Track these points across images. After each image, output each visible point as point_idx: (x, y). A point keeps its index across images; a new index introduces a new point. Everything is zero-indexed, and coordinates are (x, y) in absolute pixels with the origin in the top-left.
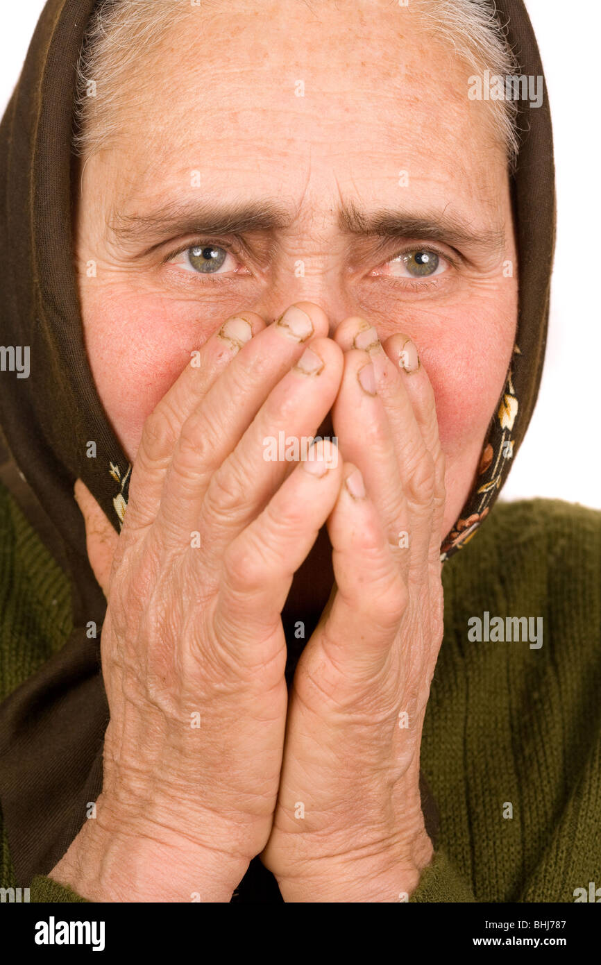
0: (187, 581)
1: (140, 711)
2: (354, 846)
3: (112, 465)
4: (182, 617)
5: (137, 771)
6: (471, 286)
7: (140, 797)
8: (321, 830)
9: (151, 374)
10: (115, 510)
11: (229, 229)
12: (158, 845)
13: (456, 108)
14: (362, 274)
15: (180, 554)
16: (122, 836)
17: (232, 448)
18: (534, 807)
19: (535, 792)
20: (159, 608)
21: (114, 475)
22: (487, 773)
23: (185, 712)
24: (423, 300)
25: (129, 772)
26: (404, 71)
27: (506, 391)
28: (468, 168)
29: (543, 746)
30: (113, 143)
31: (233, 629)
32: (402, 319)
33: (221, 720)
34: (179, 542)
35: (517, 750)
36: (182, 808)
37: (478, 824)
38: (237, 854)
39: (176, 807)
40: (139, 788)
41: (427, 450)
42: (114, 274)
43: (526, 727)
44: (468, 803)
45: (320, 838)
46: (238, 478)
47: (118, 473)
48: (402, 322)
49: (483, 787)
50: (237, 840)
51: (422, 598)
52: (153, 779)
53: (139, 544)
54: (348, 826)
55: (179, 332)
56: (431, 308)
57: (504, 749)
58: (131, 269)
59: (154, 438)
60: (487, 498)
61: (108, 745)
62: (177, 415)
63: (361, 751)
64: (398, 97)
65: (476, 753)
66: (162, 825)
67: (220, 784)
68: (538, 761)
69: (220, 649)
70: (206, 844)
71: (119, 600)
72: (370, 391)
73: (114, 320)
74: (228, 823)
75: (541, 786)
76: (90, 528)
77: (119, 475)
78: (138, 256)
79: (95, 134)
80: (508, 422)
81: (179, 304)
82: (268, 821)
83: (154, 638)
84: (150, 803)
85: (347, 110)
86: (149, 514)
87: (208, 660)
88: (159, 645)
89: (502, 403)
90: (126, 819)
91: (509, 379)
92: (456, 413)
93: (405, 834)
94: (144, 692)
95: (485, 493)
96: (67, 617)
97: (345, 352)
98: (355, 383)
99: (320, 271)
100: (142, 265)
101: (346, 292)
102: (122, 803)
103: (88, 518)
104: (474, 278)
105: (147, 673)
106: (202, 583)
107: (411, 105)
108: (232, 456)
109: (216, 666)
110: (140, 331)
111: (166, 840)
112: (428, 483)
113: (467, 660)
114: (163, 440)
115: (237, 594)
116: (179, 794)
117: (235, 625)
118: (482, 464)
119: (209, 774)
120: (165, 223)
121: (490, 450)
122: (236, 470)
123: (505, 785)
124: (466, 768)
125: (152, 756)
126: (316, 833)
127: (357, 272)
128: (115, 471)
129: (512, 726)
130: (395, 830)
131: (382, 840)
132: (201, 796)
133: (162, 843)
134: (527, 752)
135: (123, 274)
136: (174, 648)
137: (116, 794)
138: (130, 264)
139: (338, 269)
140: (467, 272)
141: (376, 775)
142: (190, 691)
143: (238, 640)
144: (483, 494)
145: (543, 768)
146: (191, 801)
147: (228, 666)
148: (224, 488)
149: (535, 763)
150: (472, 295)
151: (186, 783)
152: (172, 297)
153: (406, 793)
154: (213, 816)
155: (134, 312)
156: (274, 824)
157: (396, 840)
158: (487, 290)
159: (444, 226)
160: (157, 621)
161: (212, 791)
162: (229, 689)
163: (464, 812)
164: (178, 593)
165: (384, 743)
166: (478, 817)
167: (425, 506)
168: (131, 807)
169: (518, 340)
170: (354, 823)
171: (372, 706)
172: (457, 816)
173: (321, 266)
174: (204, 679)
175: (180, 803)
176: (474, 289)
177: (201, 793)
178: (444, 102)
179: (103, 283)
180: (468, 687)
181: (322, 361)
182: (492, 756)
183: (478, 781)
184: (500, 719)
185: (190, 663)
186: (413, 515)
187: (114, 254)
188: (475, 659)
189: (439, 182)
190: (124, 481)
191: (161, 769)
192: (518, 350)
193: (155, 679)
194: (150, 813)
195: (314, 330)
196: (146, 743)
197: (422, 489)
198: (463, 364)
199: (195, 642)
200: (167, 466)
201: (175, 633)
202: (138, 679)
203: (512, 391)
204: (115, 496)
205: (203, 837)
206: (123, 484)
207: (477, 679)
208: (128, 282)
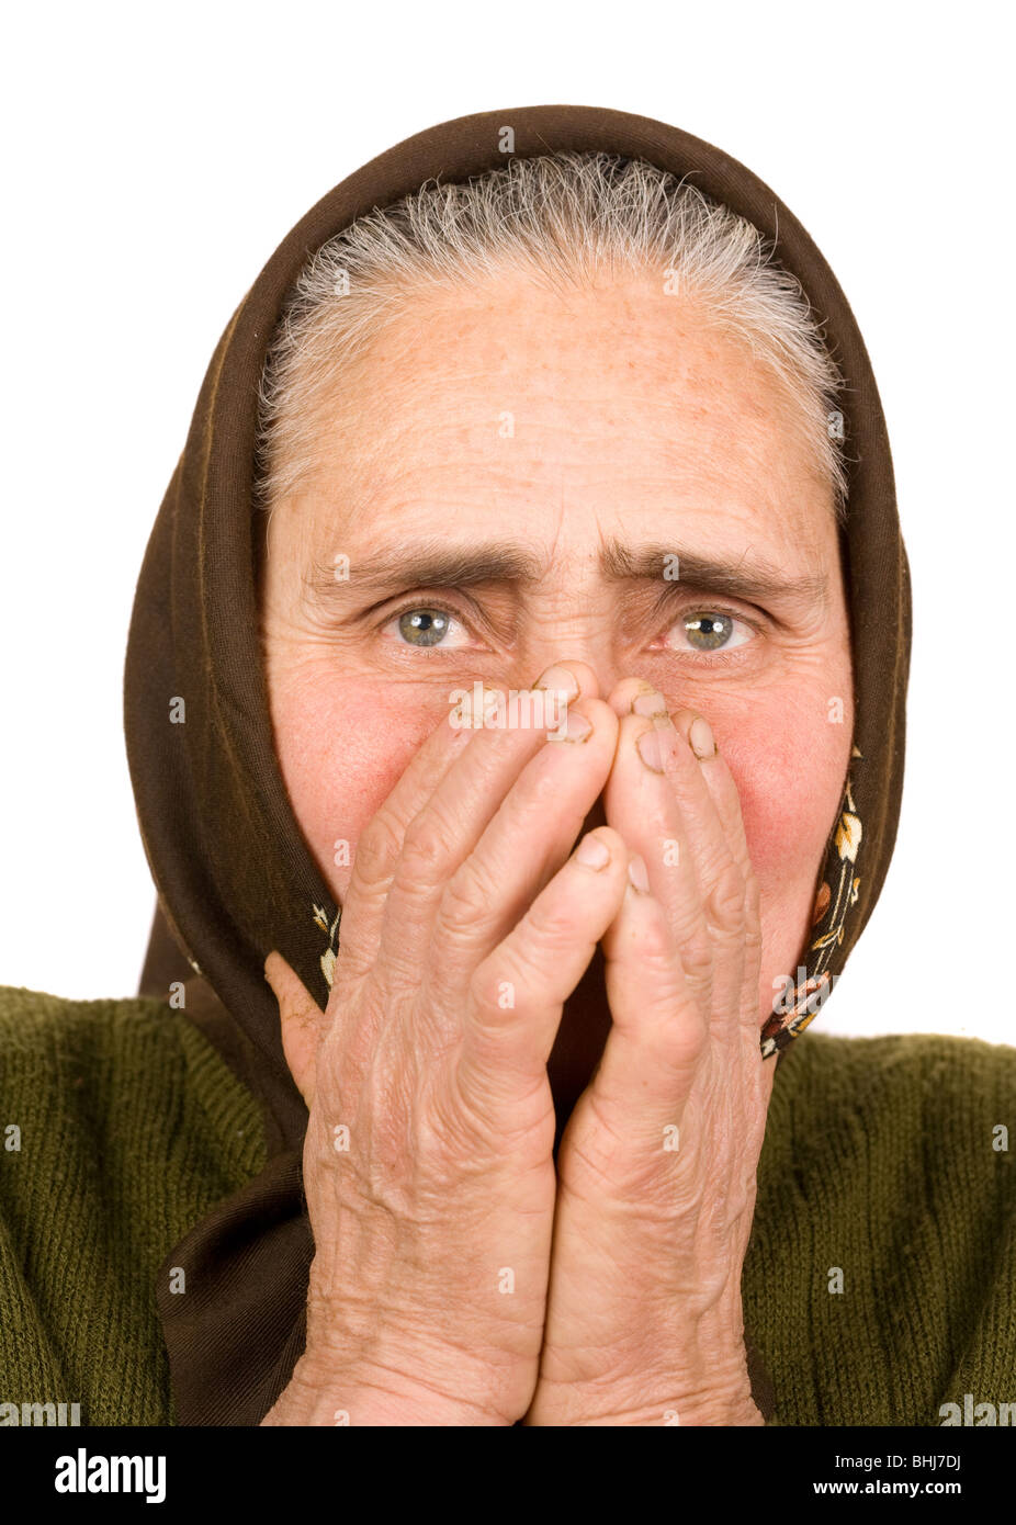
0: (420, 1031)
1: (360, 1219)
2: (646, 1399)
3: (315, 908)
4: (415, 1080)
5: (356, 1301)
6: (788, 660)
7: (359, 1336)
8: (602, 1375)
9: (365, 776)
10: (322, 974)
11: (461, 576)
12: (386, 1394)
13: (758, 426)
14: (639, 648)
15: (408, 998)
16: (334, 1388)
17: (469, 850)
18: (907, 1387)
19: (909, 1366)
20: (386, 1072)
21: (320, 923)
22: (842, 1346)
23: (420, 1207)
24: (722, 679)
25: (344, 1305)
26: (685, 375)
27: (844, 808)
28: (775, 502)
29: (919, 1310)
30: (308, 484)
31: (484, 1081)
32: (695, 704)
33: (469, 1214)
34: (407, 982)
35: (883, 1318)
36: (419, 1346)
37: (831, 1408)
38: (491, 1410)
39: (408, 1344)
40: (358, 1325)
41: (732, 862)
42: (313, 646)
43: (894, 1290)
44: (816, 1382)
45: (601, 1387)
46: (480, 883)
47: (325, 919)
48: (695, 707)
49: (837, 1362)
50: (491, 1389)
51: (731, 1064)
52: (377, 1309)
53: (356, 997)
54: (636, 1370)
55: (400, 720)
56: (733, 690)
57: (865, 1318)
58: (335, 641)
59: (370, 854)
60: (825, 958)
61: (314, 1278)
62: (400, 821)
63: (650, 1260)
64: (678, 406)
65: (825, 1323)
66: (388, 1369)
67: (468, 1306)
68: (912, 1329)
69: (466, 1111)
70: (448, 1393)
71: (330, 1075)
72: (654, 767)
73: (313, 712)
74: (480, 1364)
75: (918, 1358)
76: (286, 1011)
77: (326, 921)
78: (345, 623)
79: (284, 477)
80: (849, 850)
81: (399, 688)
82: (532, 1367)
83: (379, 1110)
84: (373, 1341)
85: (611, 423)
86: (366, 959)
87: (451, 1130)
88: (387, 1121)
89: (838, 826)
90: (340, 1368)
91: (848, 792)
92: (771, 828)
93: (721, 1392)
94: (365, 1191)
95: (822, 949)
96: (257, 1152)
97: (620, 718)
98: (634, 753)
99: (581, 636)
100: (351, 635)
101: (618, 668)
102: (335, 1348)
103: (284, 999)
104: (789, 647)
105: (371, 1161)
106: (439, 1030)
107: (696, 418)
108: (471, 858)
109: (461, 1137)
110: (349, 723)
111: (395, 1388)
112: (733, 903)
113: (813, 1203)
114: (382, 855)
115: (488, 1030)
116: (412, 1325)
117: (486, 1074)
118: (816, 909)
119: (453, 1293)
120: (378, 575)
121: (825, 891)
122: (477, 873)
123: (867, 1361)
124: (812, 1340)
125: (374, 1277)
126: (595, 1381)
127: (632, 645)
128: (320, 916)
129: (875, 1290)
130: (704, 1384)
131: (686, 1395)
132: (443, 1327)
133: (391, 1392)
134: (897, 1318)
135: (326, 647)
136: (407, 1122)
137: (326, 1337)
138: (334, 633)
139: (607, 637)
140: (781, 638)
141: (671, 1300)
142: (427, 1175)
143: (490, 1097)
144: (819, 950)
145: (918, 1337)
146: (430, 1334)
147: (478, 1134)
148: (459, 896)
149: (907, 1331)
150: (788, 672)
151: (422, 1309)
152: (389, 679)
153: (719, 1335)
154: (459, 1354)
155: (340, 698)
156: (540, 1375)
157: (705, 1398)
158: (808, 663)
159: (747, 576)
160: (383, 1089)
161: (457, 1318)
162: (478, 1167)
163: (809, 1395)
164: (408, 1048)
165: (682, 1252)
166: (830, 1399)
167: (729, 934)
168: (347, 1352)
169: (857, 740)
170: (647, 1367)
171: (661, 1194)
172: (800, 1399)
173: (582, 629)
174: (446, 1158)
175: (414, 1338)
176: (791, 663)
177: (443, 1323)
178: (742, 416)
179: (299, 661)
180: (813, 1236)
181: (591, 724)
182: (848, 1325)
183: (830, 1356)
184: (858, 1282)
185: (427, 1137)
186: (715, 944)
187: (314, 618)
188: (823, 1202)
189: (737, 518)
190: (333, 929)
191: (388, 1293)
192: (857, 753)
193: (380, 1168)
194: (373, 1354)
195: (579, 693)
196: (368, 1261)
197: (725, 909)
198: (779, 761)
199: (433, 1107)
200: (388, 890)
201: (407, 1102)
202: (357, 1173)
203: (852, 808)
204: (323, 953)
205: (446, 1384)
206: (332, 935)
207: (825, 1229)
208: (331, 659)
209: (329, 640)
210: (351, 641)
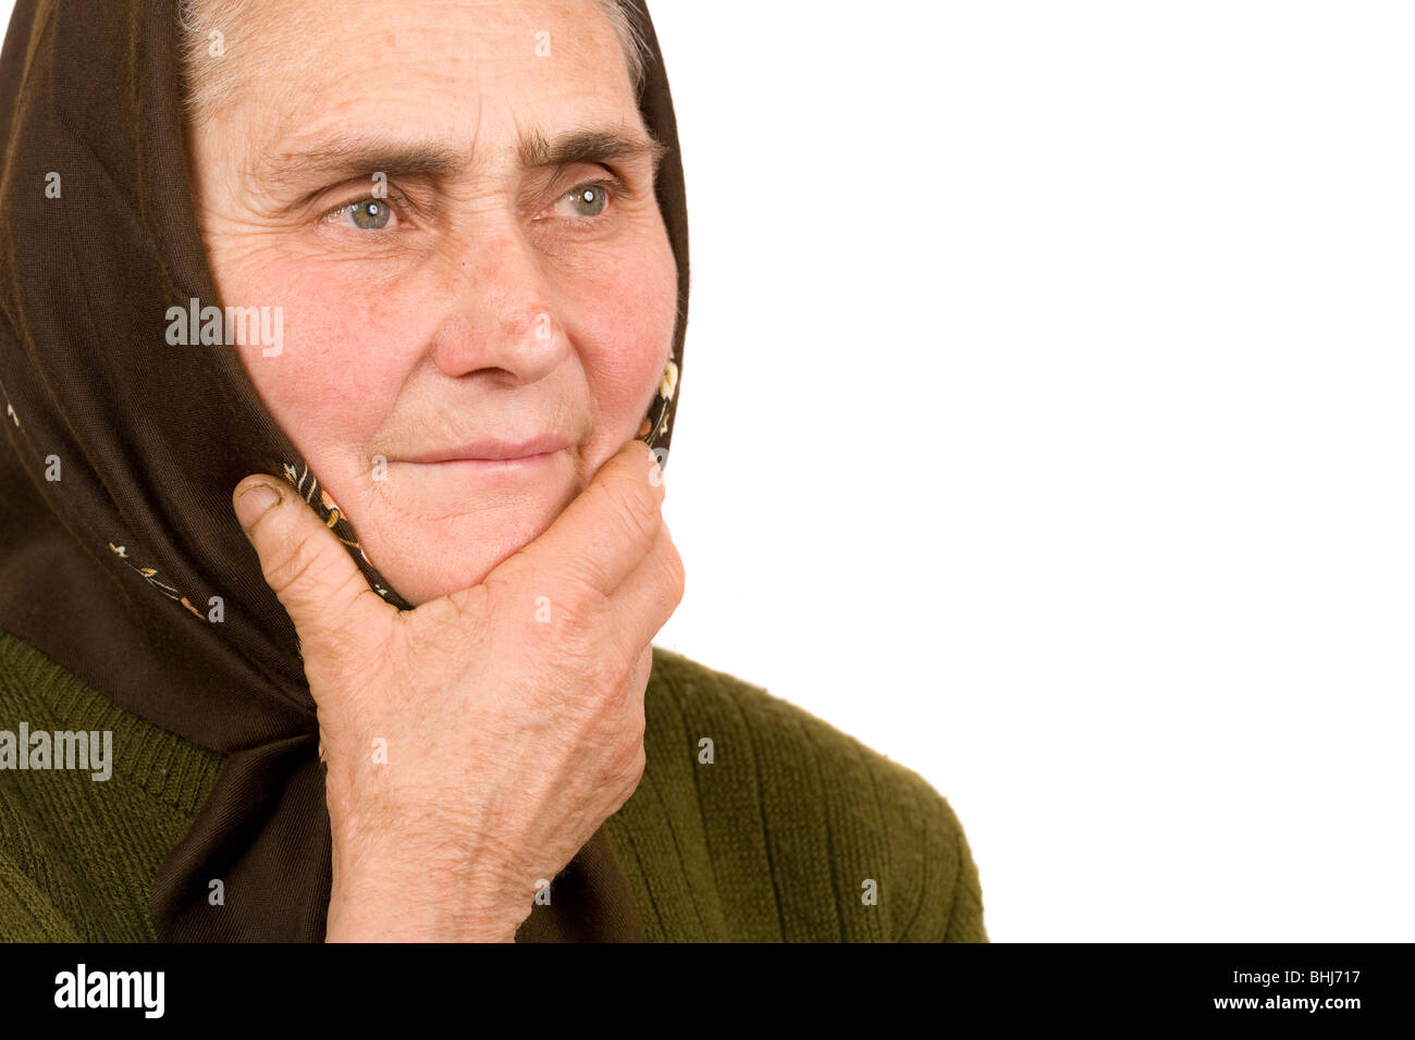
3: (286, 467)
6: (632, 222)
42: (257, 237)
47: (294, 475)
56: (602, 248)
58: (279, 229)
80: (669, 390)
128: (290, 473)
135: (270, 236)
138: (277, 221)
158: (645, 225)
179: (246, 252)
187: (257, 208)
190: (300, 484)
208: (276, 246)
209: (271, 229)
210: (290, 229)
